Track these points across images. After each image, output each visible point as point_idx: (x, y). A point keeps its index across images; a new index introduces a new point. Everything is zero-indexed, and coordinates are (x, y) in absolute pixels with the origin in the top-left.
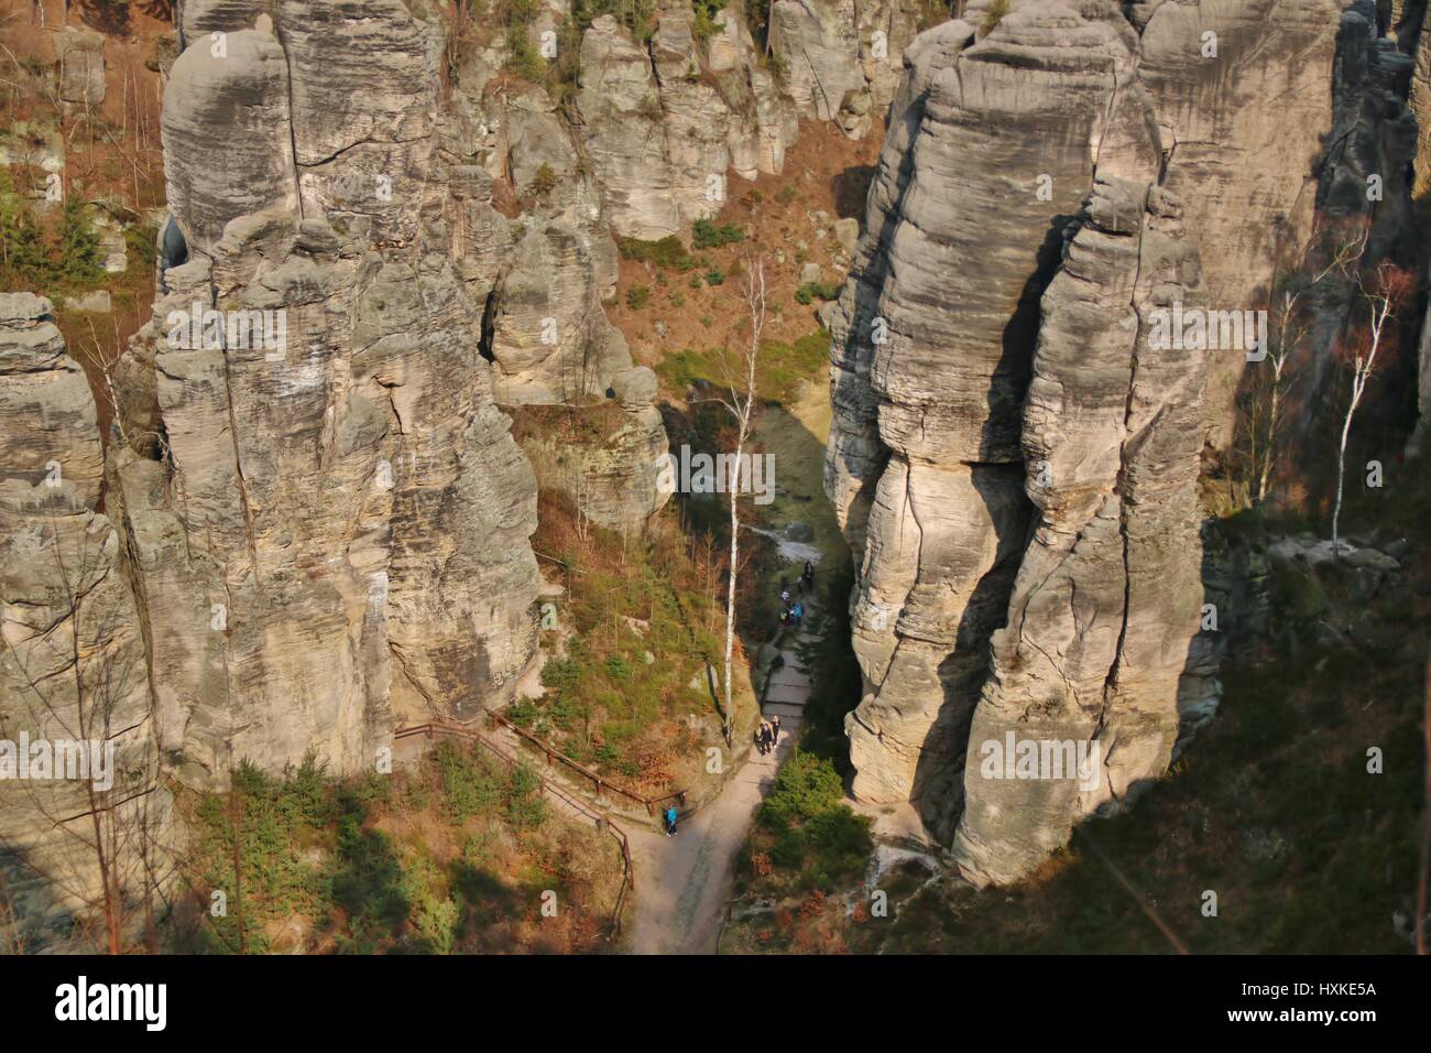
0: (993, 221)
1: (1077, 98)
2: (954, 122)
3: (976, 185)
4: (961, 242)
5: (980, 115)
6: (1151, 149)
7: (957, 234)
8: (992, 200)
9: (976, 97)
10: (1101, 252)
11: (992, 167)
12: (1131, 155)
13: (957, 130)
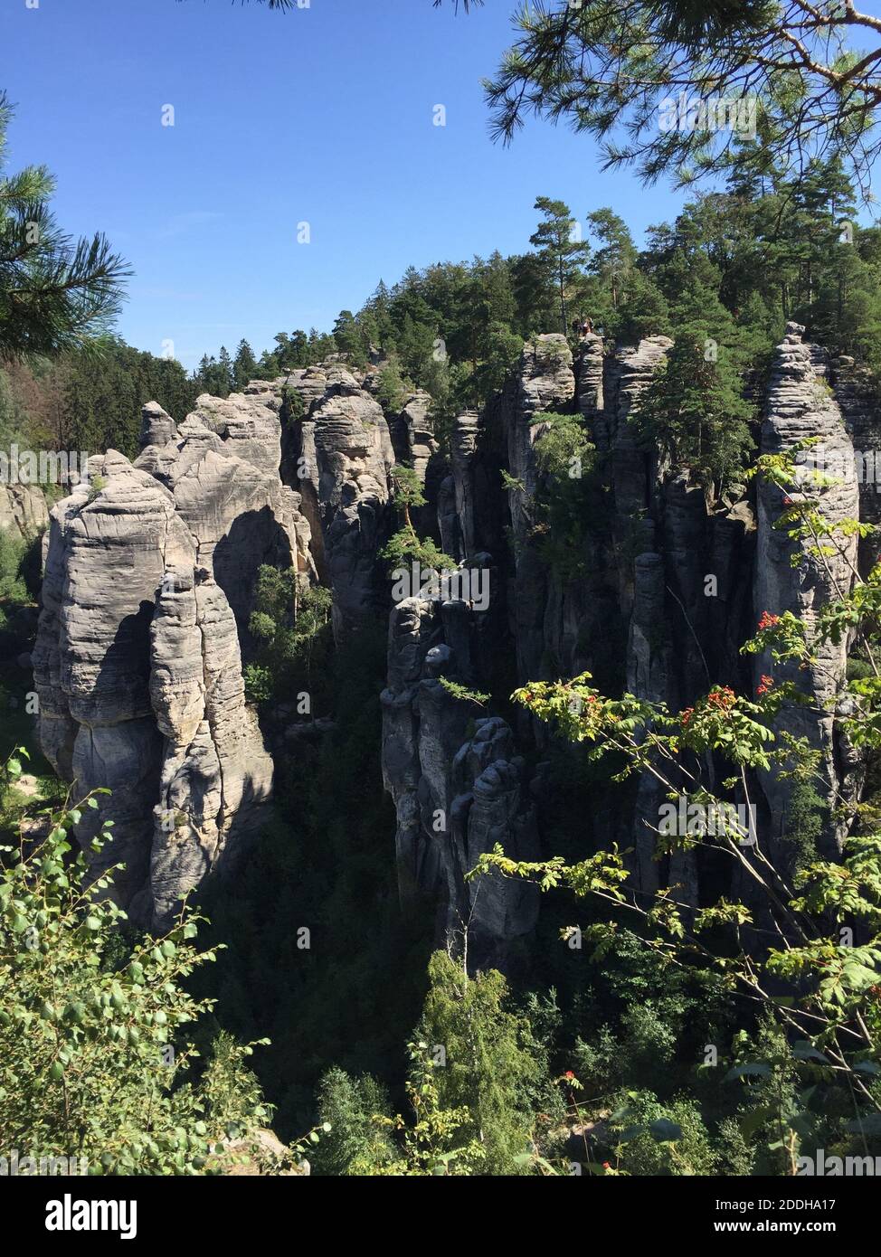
0: (115, 593)
1: (148, 526)
2: (86, 546)
3: (102, 576)
4: (100, 606)
5: (98, 540)
6: (190, 547)
7: (97, 603)
8: (112, 583)
9: (95, 532)
10: (176, 600)
11: (110, 566)
12: (181, 550)
13: (88, 549)
